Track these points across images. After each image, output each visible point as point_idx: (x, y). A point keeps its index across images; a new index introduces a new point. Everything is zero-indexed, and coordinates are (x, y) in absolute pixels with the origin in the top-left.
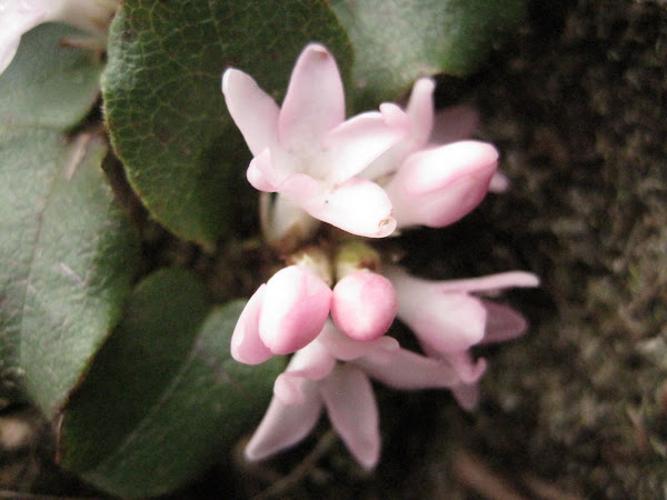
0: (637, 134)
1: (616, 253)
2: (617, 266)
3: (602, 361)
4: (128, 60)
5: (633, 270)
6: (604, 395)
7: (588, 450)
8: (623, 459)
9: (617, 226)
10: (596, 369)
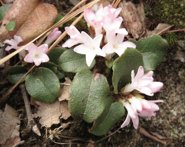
0: (172, 77)
1: (167, 96)
2: (167, 98)
3: (163, 113)
4: (117, 66)
5: (169, 99)
6: (163, 118)
7: (160, 127)
8: (165, 129)
9: (167, 91)
10: (162, 114)
